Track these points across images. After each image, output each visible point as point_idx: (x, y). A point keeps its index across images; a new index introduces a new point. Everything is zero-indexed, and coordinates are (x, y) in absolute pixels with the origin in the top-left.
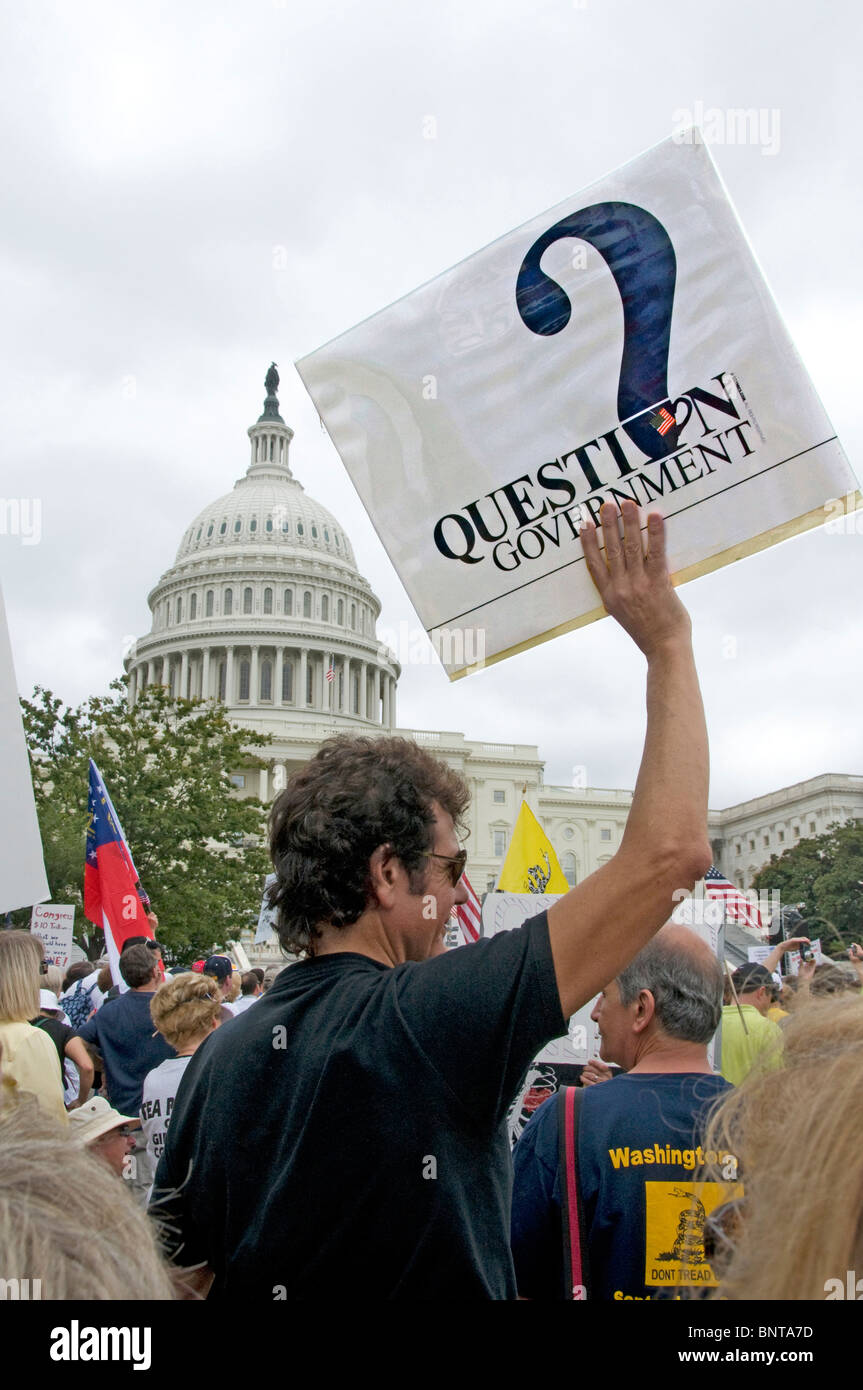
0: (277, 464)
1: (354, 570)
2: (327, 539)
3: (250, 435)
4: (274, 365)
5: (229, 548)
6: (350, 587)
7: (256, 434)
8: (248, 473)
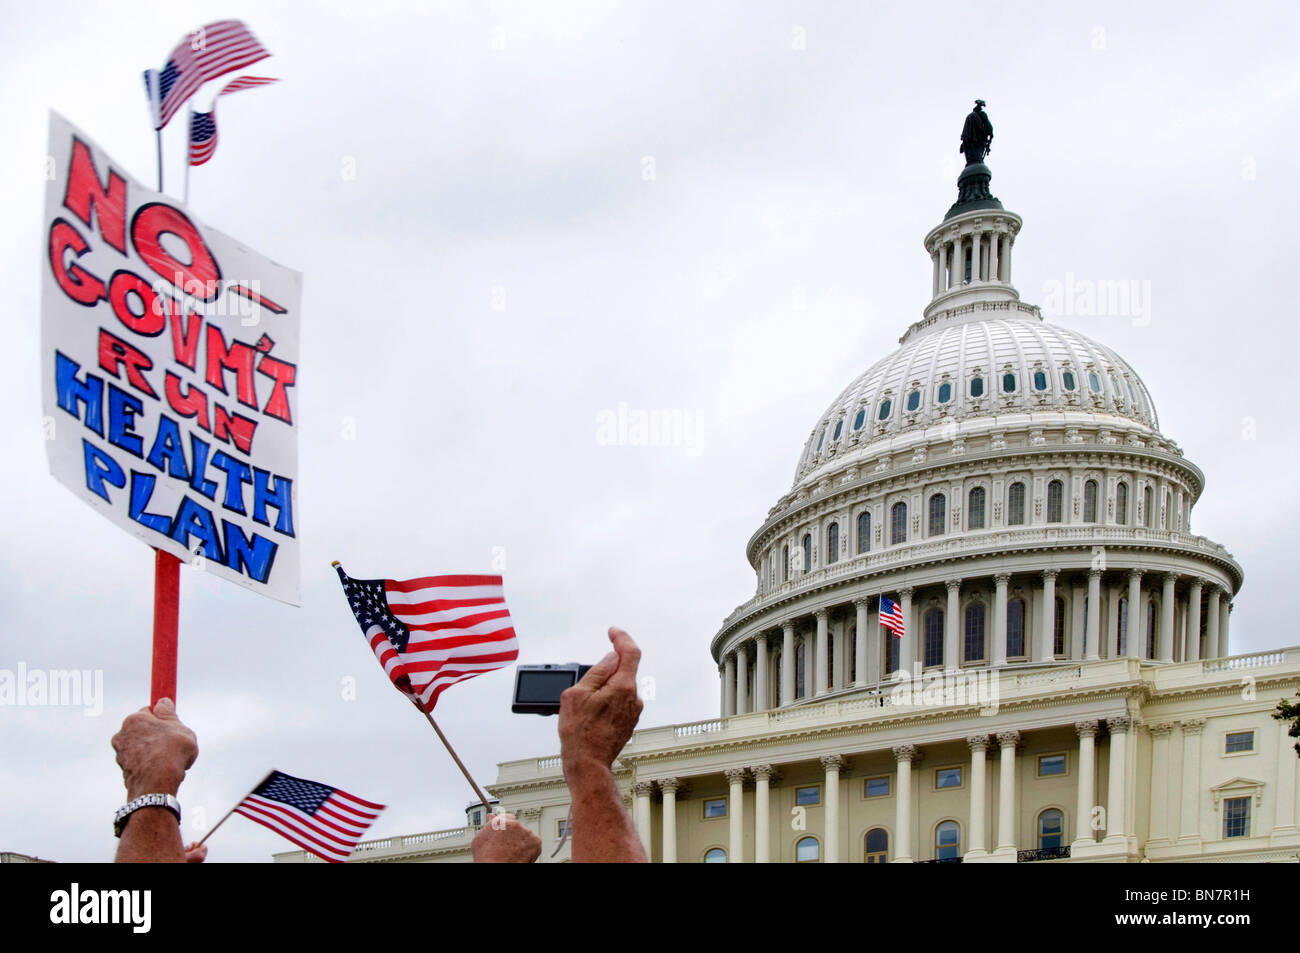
3: (929, 246)
4: (980, 104)
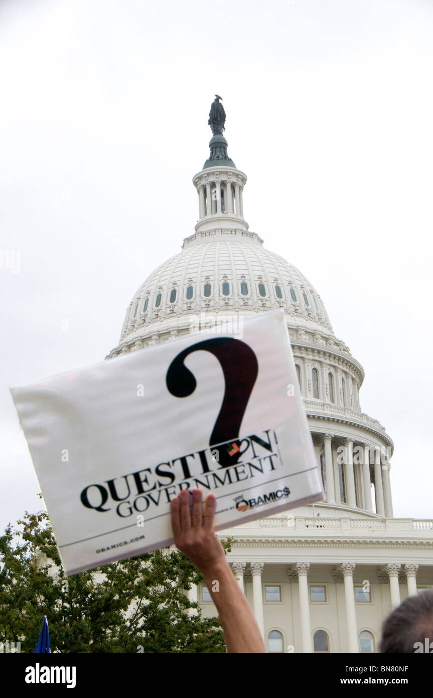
0: (230, 215)
1: (329, 333)
2: (294, 298)
3: (195, 184)
4: (218, 98)
5: (182, 318)
6: (325, 353)
7: (203, 182)
8: (197, 228)
